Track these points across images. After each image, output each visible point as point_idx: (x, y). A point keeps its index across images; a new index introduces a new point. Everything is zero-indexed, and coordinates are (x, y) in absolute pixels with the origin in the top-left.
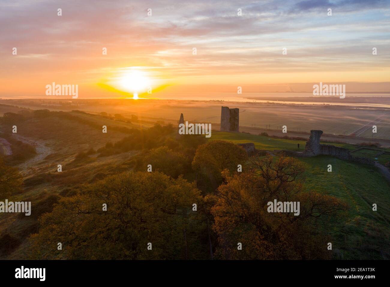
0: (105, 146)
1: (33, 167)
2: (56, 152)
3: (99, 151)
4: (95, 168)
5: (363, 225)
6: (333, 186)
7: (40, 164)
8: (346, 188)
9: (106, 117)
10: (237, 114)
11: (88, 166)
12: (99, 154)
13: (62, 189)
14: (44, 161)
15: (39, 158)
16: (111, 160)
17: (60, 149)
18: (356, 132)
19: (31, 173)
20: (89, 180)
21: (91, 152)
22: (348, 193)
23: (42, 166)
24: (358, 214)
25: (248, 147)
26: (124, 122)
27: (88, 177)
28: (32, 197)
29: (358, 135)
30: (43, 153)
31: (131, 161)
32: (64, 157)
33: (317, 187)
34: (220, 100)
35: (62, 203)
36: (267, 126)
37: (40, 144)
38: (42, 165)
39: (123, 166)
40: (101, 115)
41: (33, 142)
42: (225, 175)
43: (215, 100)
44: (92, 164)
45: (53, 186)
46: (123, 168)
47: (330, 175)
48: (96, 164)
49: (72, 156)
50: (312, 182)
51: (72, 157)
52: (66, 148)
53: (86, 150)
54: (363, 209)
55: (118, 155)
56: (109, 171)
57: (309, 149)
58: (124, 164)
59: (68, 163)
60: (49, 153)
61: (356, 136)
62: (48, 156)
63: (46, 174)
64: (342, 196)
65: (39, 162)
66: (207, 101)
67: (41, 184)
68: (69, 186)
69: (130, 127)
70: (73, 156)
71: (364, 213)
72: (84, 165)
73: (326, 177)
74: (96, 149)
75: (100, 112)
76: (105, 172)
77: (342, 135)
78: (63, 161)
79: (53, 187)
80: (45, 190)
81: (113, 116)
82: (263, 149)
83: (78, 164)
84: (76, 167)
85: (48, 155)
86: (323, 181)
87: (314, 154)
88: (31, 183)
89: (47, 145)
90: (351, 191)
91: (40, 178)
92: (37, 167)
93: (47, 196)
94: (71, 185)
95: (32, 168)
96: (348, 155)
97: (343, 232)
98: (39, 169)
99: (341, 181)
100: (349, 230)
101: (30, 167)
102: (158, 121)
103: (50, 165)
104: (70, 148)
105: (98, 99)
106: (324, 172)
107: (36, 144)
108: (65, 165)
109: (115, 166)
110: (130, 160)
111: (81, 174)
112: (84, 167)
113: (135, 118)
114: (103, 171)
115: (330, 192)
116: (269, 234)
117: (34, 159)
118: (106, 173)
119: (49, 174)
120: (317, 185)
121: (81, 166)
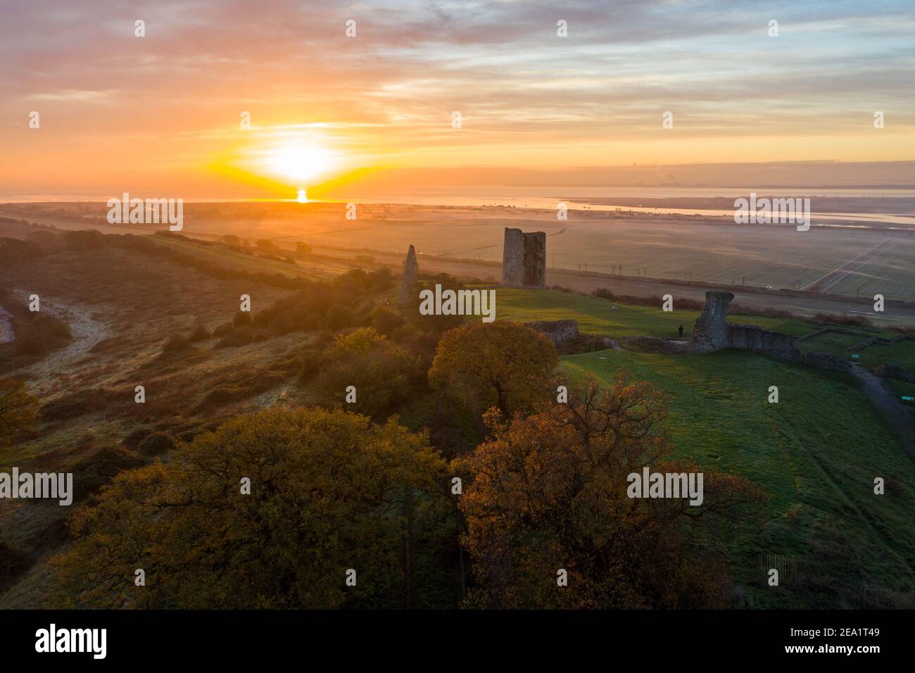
0: (231, 320)
1: (62, 373)
2: (117, 335)
3: (219, 333)
4: (207, 375)
5: (807, 526)
6: (749, 428)
7: (80, 363)
8: (777, 433)
9: (238, 249)
10: (541, 244)
11: (192, 370)
12: (219, 340)
13: (131, 427)
14: (90, 356)
15: (77, 350)
16: (246, 357)
17: (128, 327)
18: (821, 283)
19: (59, 386)
20: (192, 406)
21: (201, 336)
22: (781, 446)
23: (85, 369)
24: (798, 499)
25: (563, 330)
26: (278, 260)
27: (193, 399)
28: (61, 447)
29: (825, 290)
30: (88, 337)
31: (291, 360)
32: (135, 347)
33: (712, 430)
34: (506, 206)
35: (120, 485)
36: (614, 267)
37: (80, 313)
38: (84, 367)
39: (274, 372)
40: (224, 241)
41: (63, 310)
42: (492, 421)
43: (495, 205)
44: (200, 367)
45: (109, 421)
46: (272, 378)
47: (745, 399)
48: (211, 365)
49: (155, 344)
50: (700, 417)
51: (155, 346)
52: (141, 324)
53: (188, 329)
54: (809, 486)
55: (262, 344)
56: (240, 386)
57: (701, 336)
58: (275, 368)
59: (146, 362)
60: (102, 336)
61: (822, 292)
62: (98, 344)
63: (93, 392)
64: (766, 454)
65: (77, 360)
66: (476, 209)
67: (81, 414)
68: (147, 421)
69: (290, 274)
70: (158, 346)
71: (812, 495)
72: (182, 368)
73: (734, 406)
74: (211, 329)
75: (223, 234)
76: (231, 387)
77: (789, 288)
78: (134, 356)
79: (108, 424)
80: (91, 430)
81: (253, 245)
82: (596, 332)
83: (169, 367)
84: (163, 373)
85: (99, 340)
86: (725, 415)
87: (714, 346)
88: (60, 413)
89: (95, 317)
90: (789, 440)
91: (78, 400)
92: (74, 371)
93: (97, 447)
94: (152, 418)
95: (60, 375)
96: (791, 348)
97: (758, 545)
98: (79, 378)
99: (769, 416)
100: (773, 539)
101: (57, 371)
102: (358, 257)
103: (104, 367)
104: (150, 324)
105: (218, 204)
106: (731, 392)
107: (72, 313)
108: (138, 367)
109: (254, 372)
110: (289, 357)
111: (176, 391)
112: (182, 372)
113: (303, 250)
114: (224, 384)
115: (741, 443)
116: (587, 557)
117: (66, 352)
118: (234, 390)
119: (101, 391)
120: (712, 427)
121: (175, 370)
